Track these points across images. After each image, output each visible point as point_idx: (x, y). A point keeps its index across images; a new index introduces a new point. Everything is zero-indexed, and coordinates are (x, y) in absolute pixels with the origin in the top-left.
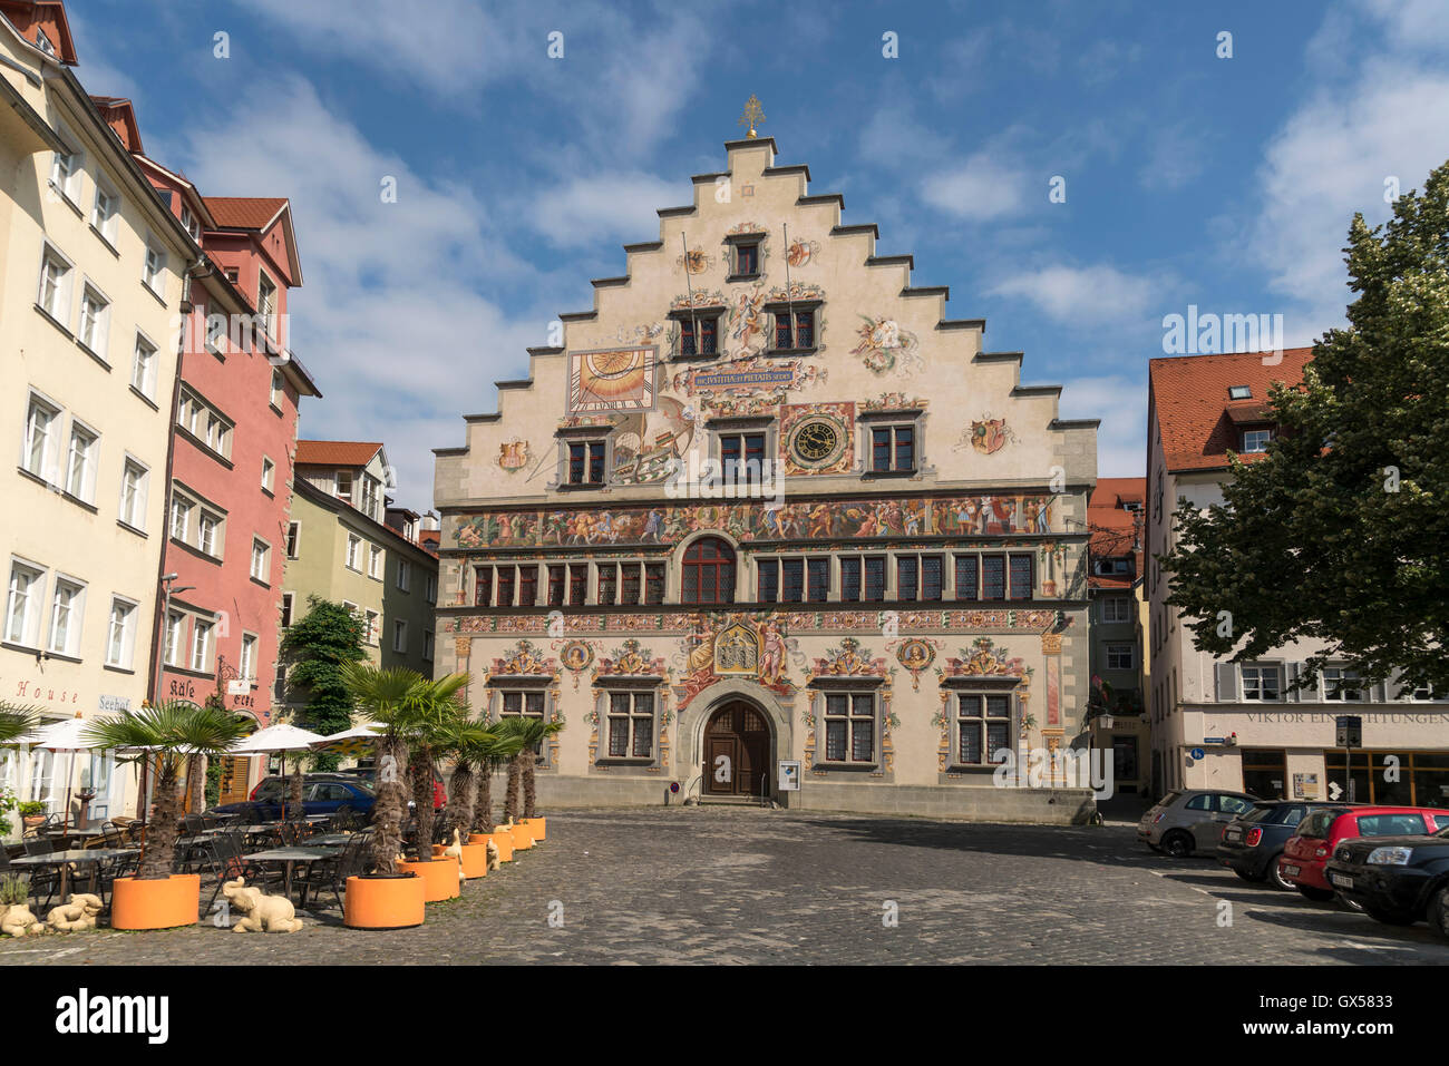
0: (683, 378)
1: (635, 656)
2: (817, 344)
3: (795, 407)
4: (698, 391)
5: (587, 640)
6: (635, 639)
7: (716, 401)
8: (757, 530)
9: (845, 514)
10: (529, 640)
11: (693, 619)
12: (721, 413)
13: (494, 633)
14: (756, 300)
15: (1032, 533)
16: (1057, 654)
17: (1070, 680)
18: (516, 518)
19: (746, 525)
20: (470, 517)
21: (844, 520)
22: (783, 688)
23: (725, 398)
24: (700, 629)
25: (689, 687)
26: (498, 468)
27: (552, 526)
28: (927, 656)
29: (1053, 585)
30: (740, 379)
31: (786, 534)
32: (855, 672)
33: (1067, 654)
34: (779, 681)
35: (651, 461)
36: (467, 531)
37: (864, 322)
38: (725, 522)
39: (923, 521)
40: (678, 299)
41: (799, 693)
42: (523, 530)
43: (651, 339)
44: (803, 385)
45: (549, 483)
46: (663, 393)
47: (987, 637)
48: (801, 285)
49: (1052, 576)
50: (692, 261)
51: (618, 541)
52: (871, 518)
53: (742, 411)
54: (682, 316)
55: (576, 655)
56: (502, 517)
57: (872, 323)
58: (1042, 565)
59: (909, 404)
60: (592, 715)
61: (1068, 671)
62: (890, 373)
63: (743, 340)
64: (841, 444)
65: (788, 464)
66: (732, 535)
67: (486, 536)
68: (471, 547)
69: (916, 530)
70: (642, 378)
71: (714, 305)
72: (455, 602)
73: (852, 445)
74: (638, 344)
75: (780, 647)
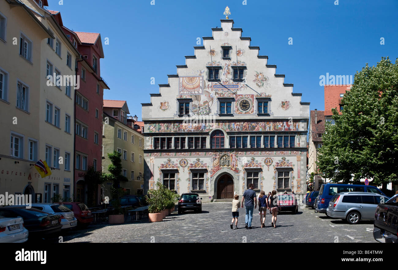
0: (210, 86)
1: (199, 163)
2: (244, 78)
3: (239, 95)
4: (214, 89)
5: (186, 158)
6: (199, 158)
7: (219, 92)
8: (230, 128)
9: (252, 125)
10: (170, 158)
11: (214, 153)
12: (220, 96)
13: (161, 157)
14: (229, 65)
15: (295, 131)
16: (300, 161)
17: (302, 167)
18: (166, 124)
19: (227, 127)
20: (152, 124)
21: (252, 126)
22: (237, 171)
23: (221, 92)
24: (216, 155)
25: (213, 171)
26: (160, 109)
27: (176, 127)
28: (271, 162)
29: (299, 144)
31: (237, 130)
32: (254, 166)
33: (302, 161)
34: (236, 169)
35: (202, 109)
36: (152, 128)
37: (256, 73)
38: (222, 126)
39: (270, 127)
40: (209, 63)
41: (241, 172)
42: (168, 127)
43: (201, 74)
44: (241, 89)
45: (174, 114)
46: (205, 90)
47: (285, 157)
48: (240, 61)
49: (299, 142)
50: (212, 53)
51: (194, 131)
52: (258, 126)
53: (226, 96)
54: (210, 69)
55: (183, 163)
56: (162, 124)
57: (258, 73)
58: (297, 140)
59: (267, 96)
60: (188, 179)
61: (302, 165)
62: (262, 87)
63: (225, 76)
64: (251, 106)
65: (237, 111)
66: (224, 130)
67: (157, 129)
68: (153, 132)
69: (269, 130)
70: (199, 85)
71: (218, 66)
72: (149, 148)
73: (253, 106)
74: (198, 75)
75: (236, 160)
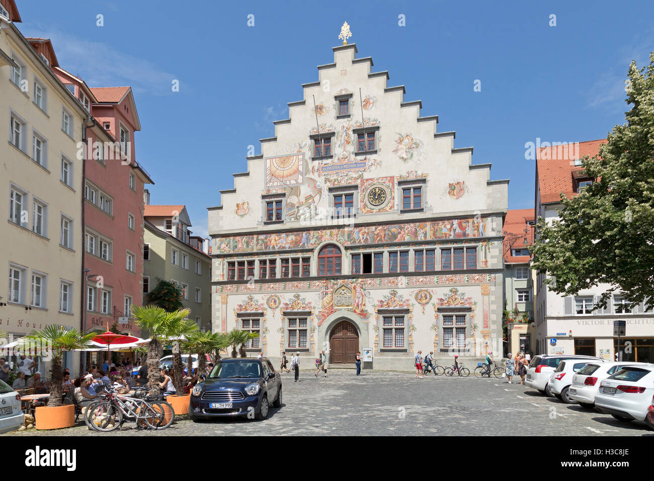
0: (316, 168)
1: (299, 301)
2: (377, 148)
3: (367, 180)
4: (323, 174)
5: (277, 294)
6: (298, 293)
7: (332, 178)
8: (351, 240)
9: (391, 231)
10: (252, 295)
11: (324, 283)
12: (334, 184)
13: (237, 293)
15: (476, 237)
16: (488, 294)
17: (493, 307)
18: (244, 238)
19: (346, 238)
20: (224, 239)
21: (390, 234)
22: (364, 314)
23: (335, 177)
24: (327, 288)
25: (323, 315)
26: (236, 215)
27: (260, 242)
28: (428, 296)
29: (486, 262)
30: (342, 167)
31: (364, 242)
32: (396, 306)
33: (492, 295)
34: (362, 311)
35: (303, 209)
36: (223, 246)
37: (398, 136)
38: (337, 237)
39: (426, 233)
40: (313, 129)
41: (371, 316)
42: (248, 244)
43: (302, 150)
44: (371, 169)
45: (258, 221)
46: (308, 176)
47: (456, 287)
48: (369, 119)
49: (485, 257)
50: (319, 110)
51: (289, 248)
52: (403, 233)
53: (343, 183)
54: (316, 138)
55: (273, 302)
56: (238, 238)
57: (402, 137)
58: (481, 252)
59: (419, 176)
60: (281, 329)
61: (493, 303)
62: (411, 161)
63: (343, 148)
64: (389, 197)
65: (364, 208)
66: (340, 243)
67: (232, 247)
68: (225, 253)
69: (423, 238)
70: (298, 169)
71: (329, 132)
72: (219, 279)
73: (394, 197)
74: (296, 152)
75: (362, 295)
